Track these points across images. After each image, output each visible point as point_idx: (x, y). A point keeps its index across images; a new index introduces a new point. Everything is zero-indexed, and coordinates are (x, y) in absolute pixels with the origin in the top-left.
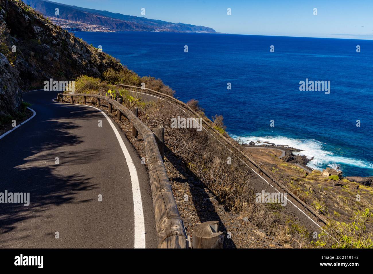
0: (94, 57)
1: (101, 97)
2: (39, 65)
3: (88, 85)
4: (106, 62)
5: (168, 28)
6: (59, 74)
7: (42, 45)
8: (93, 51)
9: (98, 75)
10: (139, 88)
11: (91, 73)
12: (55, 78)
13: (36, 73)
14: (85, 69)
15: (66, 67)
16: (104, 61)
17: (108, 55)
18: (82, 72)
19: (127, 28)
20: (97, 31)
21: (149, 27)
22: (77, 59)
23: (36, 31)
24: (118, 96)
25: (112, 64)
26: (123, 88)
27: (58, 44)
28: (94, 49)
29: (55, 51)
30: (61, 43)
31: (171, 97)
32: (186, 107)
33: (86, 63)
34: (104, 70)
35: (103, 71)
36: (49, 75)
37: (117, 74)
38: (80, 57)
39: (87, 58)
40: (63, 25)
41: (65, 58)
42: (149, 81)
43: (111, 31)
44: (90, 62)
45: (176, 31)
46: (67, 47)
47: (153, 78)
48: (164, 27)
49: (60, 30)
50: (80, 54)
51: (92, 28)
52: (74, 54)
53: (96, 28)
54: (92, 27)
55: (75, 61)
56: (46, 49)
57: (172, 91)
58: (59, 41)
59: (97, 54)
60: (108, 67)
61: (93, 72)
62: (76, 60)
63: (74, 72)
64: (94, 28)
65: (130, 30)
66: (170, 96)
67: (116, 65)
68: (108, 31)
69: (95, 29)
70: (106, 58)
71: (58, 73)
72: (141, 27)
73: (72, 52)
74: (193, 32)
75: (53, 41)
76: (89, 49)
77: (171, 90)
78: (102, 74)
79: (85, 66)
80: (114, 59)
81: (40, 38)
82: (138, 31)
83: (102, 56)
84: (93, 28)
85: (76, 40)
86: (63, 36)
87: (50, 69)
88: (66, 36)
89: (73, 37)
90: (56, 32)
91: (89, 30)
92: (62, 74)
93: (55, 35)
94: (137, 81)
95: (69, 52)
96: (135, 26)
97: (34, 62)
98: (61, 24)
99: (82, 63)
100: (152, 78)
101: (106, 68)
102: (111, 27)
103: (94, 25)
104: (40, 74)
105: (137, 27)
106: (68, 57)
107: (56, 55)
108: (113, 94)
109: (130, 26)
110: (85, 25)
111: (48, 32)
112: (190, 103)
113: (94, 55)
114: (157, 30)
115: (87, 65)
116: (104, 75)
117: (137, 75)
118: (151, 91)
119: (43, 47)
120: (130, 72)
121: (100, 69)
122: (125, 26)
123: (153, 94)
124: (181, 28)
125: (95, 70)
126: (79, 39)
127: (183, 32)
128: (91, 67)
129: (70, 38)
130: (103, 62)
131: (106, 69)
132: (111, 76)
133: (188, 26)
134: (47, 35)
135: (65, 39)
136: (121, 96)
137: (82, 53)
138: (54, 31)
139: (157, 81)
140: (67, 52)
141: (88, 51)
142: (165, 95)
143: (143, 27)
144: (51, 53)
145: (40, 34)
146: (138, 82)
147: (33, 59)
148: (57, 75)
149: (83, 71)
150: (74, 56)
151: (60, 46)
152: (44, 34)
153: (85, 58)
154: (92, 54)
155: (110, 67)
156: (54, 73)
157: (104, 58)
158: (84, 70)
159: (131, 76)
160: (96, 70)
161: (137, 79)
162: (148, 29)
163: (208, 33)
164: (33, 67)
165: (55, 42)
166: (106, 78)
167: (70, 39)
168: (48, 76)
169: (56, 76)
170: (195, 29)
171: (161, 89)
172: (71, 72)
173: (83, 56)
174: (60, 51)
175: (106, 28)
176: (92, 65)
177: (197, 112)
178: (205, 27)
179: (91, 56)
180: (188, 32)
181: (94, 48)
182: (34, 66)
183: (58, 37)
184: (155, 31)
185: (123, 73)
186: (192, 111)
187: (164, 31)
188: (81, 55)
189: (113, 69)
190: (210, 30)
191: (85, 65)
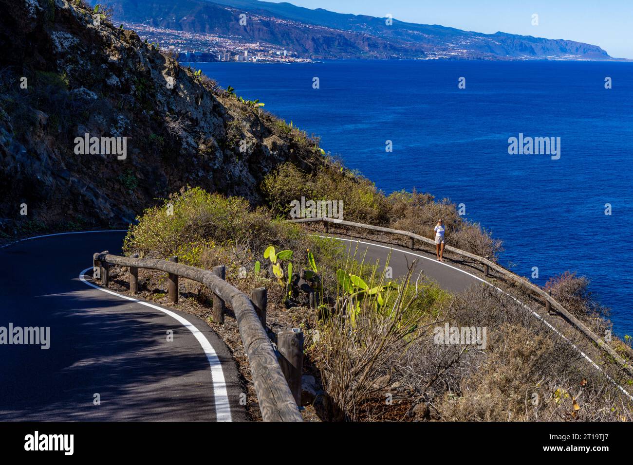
0: (237, 128)
1: (220, 290)
2: (61, 153)
3: (199, 223)
4: (274, 144)
5: (465, 47)
6: (123, 183)
7: (76, 90)
8: (233, 108)
9: (246, 185)
10: (378, 231)
11: (226, 178)
12: (108, 195)
13: (49, 180)
14: (206, 167)
15: (145, 158)
16: (268, 142)
17: (281, 123)
18: (197, 175)
19: (346, 51)
20: (258, 60)
21: (407, 45)
22: (180, 133)
23: (60, 47)
24: (301, 275)
25: (292, 151)
26: (327, 229)
27: (125, 88)
28: (237, 103)
29: (115, 110)
30: (134, 82)
31: (490, 263)
32: (541, 299)
33: (211, 147)
34: (266, 170)
35: (264, 173)
36: (91, 186)
37: (308, 184)
38: (193, 128)
39: (214, 131)
40: (167, 45)
41: (144, 130)
42: (414, 205)
43: (299, 60)
44: (223, 142)
45: (488, 56)
46: (153, 96)
47: (425, 197)
48: (451, 45)
49: (133, 44)
50: (191, 120)
51: (246, 52)
52: (174, 117)
53: (256, 50)
54: (245, 49)
55: (175, 141)
56: (86, 102)
57: (492, 242)
58: (127, 76)
59: (247, 120)
60: (280, 161)
61: (230, 176)
62: (179, 136)
63: (172, 175)
64: (253, 52)
65: (353, 56)
66: (485, 261)
67: (305, 154)
68: (291, 59)
69: (254, 55)
70: (275, 131)
71: (118, 181)
72: (385, 47)
73: (168, 113)
74: (540, 57)
75: (108, 76)
76: (221, 101)
77: (487, 239)
78: (258, 184)
79: (206, 156)
80: (299, 135)
81: (69, 68)
82: (376, 57)
83: (262, 125)
84: (249, 52)
85: (181, 75)
86: (140, 62)
87: (93, 167)
88: (152, 61)
89: (172, 66)
90: (120, 50)
91: (237, 58)
92: (133, 181)
93: (115, 58)
94: (372, 206)
95: (157, 113)
96: (369, 45)
97: (47, 142)
98: (163, 42)
99: (196, 146)
100: (421, 195)
101: (273, 163)
102: (300, 49)
103: (252, 42)
104: (63, 182)
105: (373, 46)
106: (152, 129)
107: (115, 122)
108: (282, 266)
109: (352, 45)
110: (229, 44)
111: (95, 48)
112: (558, 286)
113: (235, 123)
114: (431, 54)
115: (213, 153)
116: (265, 185)
117: (373, 188)
118: (418, 241)
119: (76, 95)
120: (351, 175)
121: (253, 166)
122: (339, 43)
123: (426, 251)
124: (503, 47)
125: (238, 169)
126: (191, 71)
127: (509, 58)
128: (227, 160)
129: (165, 68)
130: (265, 143)
131: (274, 168)
132: (290, 190)
133: (523, 41)
134: (91, 58)
135: (148, 72)
136: (316, 271)
137: (200, 116)
138: (115, 47)
139: (441, 207)
140: (152, 112)
141: (218, 110)
142: (468, 254)
143: (391, 46)
144: (100, 114)
145: (69, 56)
146: (375, 211)
147: (42, 135)
148: (117, 187)
149: (200, 174)
150: (172, 125)
151: (132, 92)
152: (83, 54)
153: (206, 130)
154: (232, 118)
155: (287, 160)
156: (108, 180)
157: (269, 132)
158: (204, 170)
159: (354, 191)
160: (241, 171)
161: (372, 199)
162: (406, 51)
163: (584, 60)
164: (39, 159)
165: (114, 80)
166: (274, 195)
167: (164, 72)
168: (89, 187)
169: (113, 188)
170: (545, 50)
171: (455, 235)
172: (162, 175)
173: (202, 124)
174: (130, 110)
175: (285, 52)
176: (229, 153)
177: (586, 321)
178: (576, 43)
179: (226, 126)
180: (525, 57)
181: (239, 100)
182: (44, 157)
183: (126, 65)
184: (426, 56)
185: (329, 181)
186: (568, 315)
187: (452, 57)
188: (195, 122)
189: (297, 166)
190: (593, 51)
191: (208, 153)
